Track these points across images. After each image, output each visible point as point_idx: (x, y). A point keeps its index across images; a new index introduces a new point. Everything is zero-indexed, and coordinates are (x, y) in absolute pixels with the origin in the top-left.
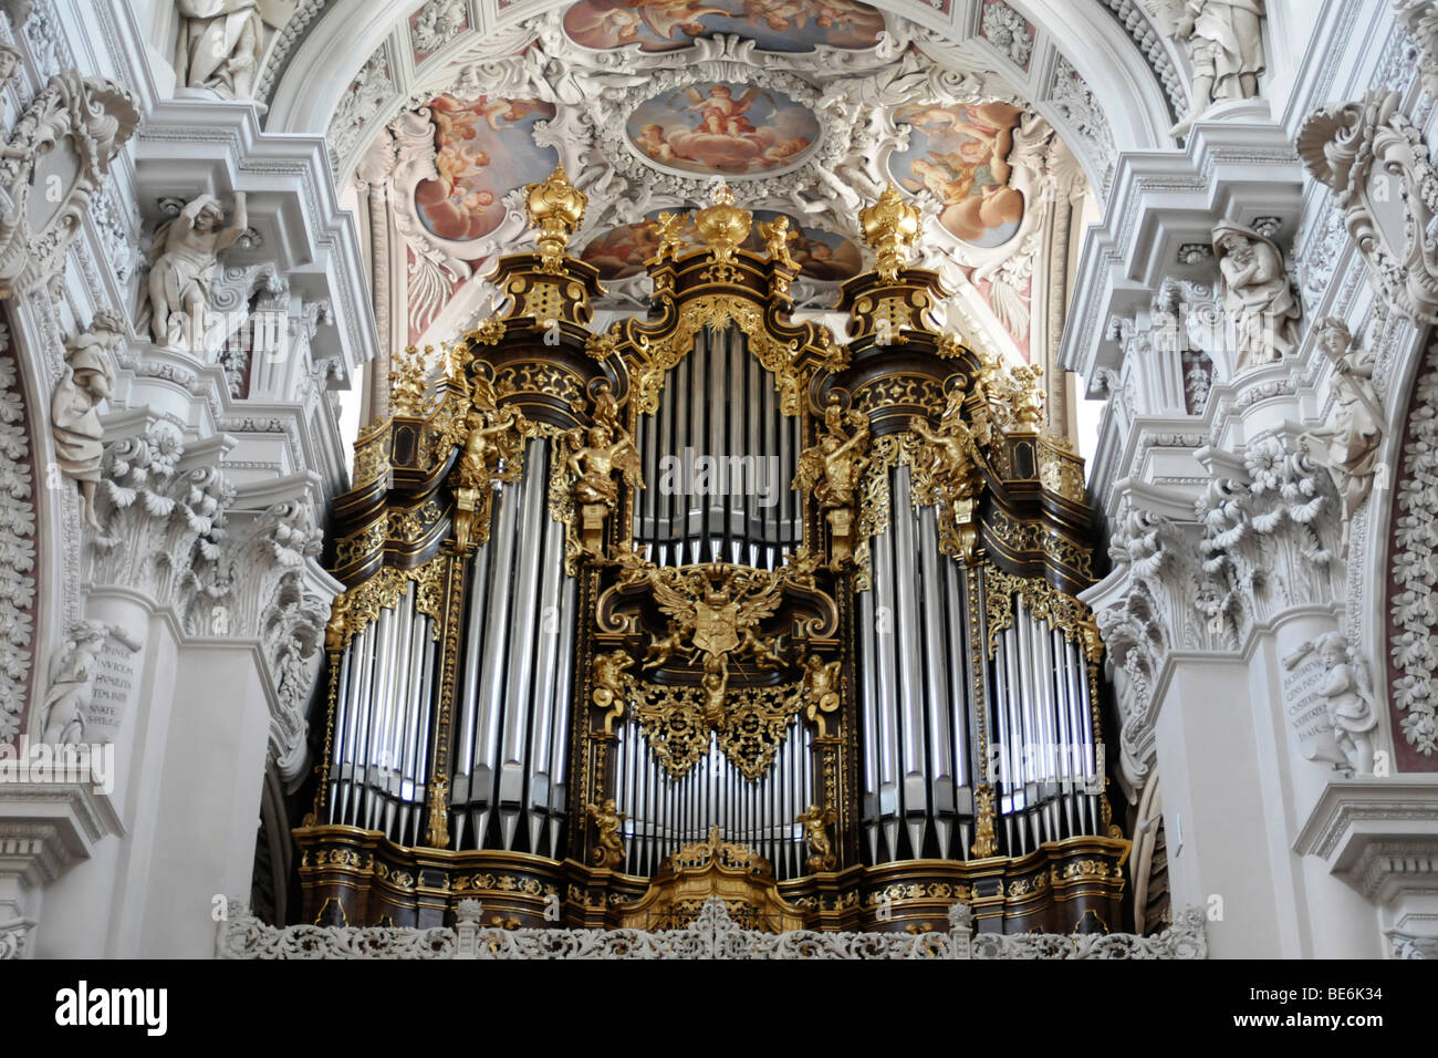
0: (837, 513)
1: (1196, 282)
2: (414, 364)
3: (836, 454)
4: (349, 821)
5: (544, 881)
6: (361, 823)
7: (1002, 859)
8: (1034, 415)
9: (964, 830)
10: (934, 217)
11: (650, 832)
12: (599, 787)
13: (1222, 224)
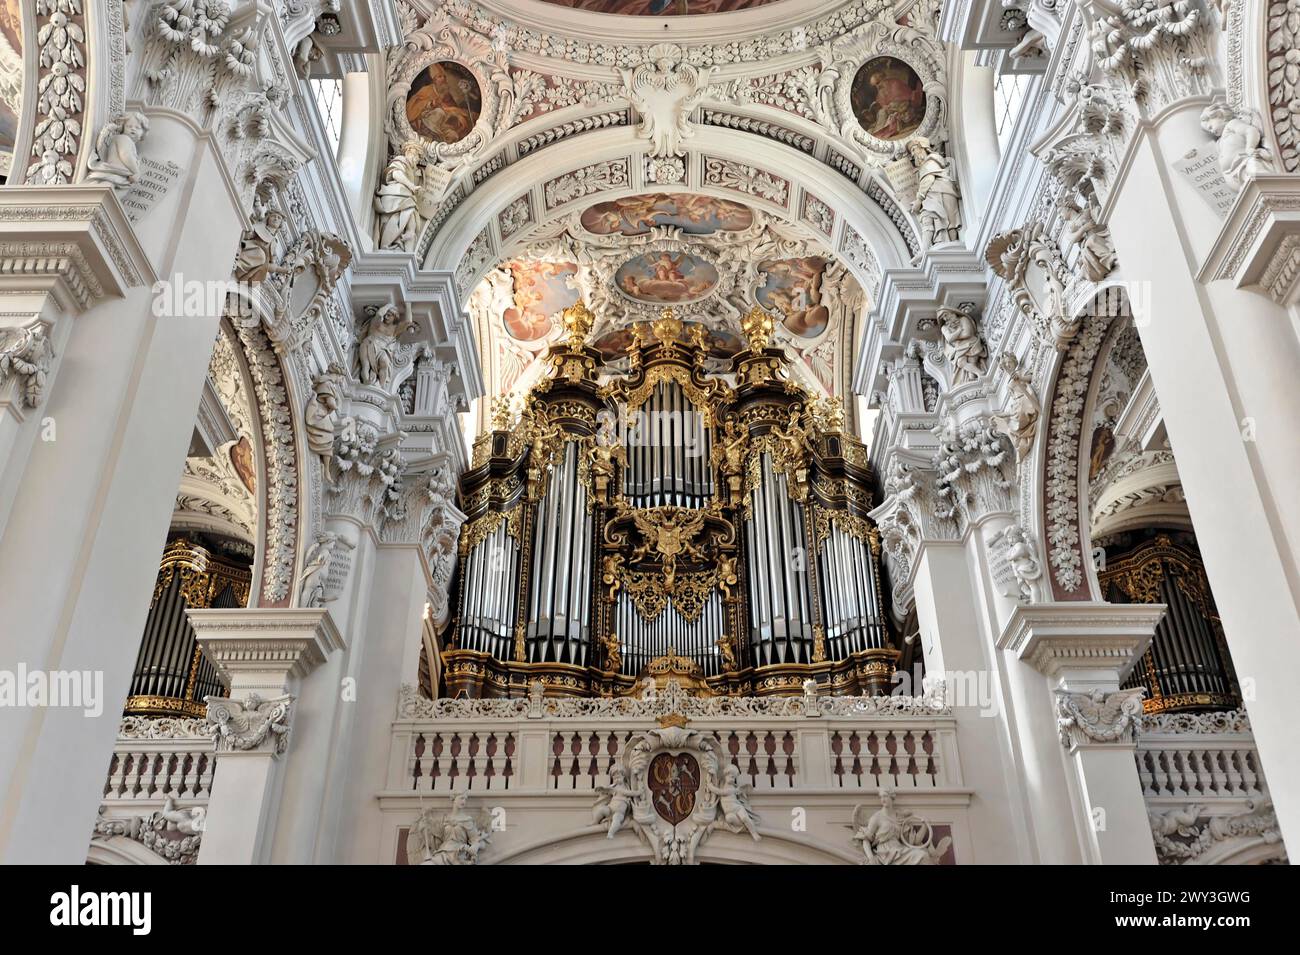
1: (928, 340)
2: (504, 403)
3: (731, 447)
4: (471, 647)
5: (578, 679)
6: (478, 649)
7: (829, 663)
8: (838, 423)
9: (808, 647)
11: (636, 652)
12: (607, 627)
13: (942, 307)
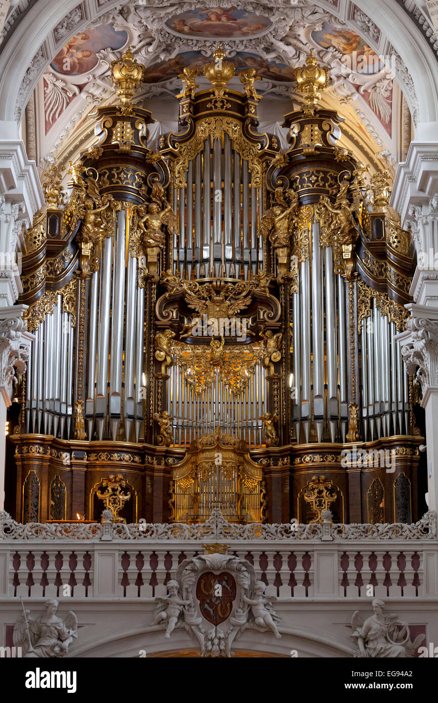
0: (281, 250)
2: (56, 178)
3: (281, 217)
4: (36, 431)
5: (133, 454)
6: (42, 432)
7: (361, 443)
8: (384, 202)
9: (343, 426)
10: (338, 60)
11: (185, 424)
12: (159, 403)
